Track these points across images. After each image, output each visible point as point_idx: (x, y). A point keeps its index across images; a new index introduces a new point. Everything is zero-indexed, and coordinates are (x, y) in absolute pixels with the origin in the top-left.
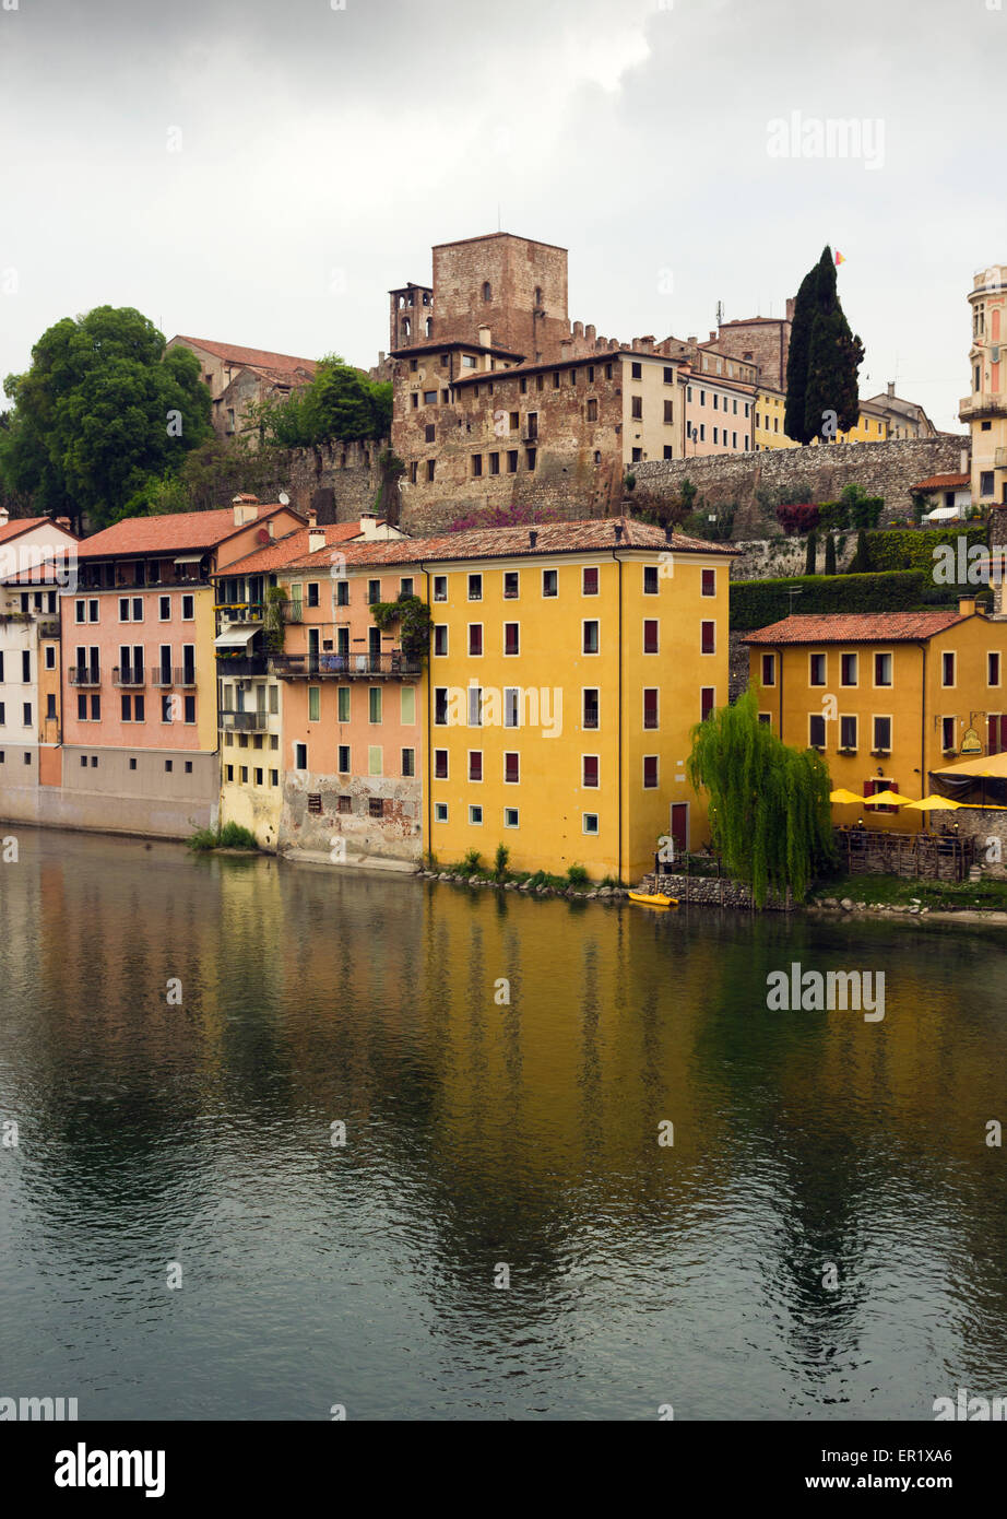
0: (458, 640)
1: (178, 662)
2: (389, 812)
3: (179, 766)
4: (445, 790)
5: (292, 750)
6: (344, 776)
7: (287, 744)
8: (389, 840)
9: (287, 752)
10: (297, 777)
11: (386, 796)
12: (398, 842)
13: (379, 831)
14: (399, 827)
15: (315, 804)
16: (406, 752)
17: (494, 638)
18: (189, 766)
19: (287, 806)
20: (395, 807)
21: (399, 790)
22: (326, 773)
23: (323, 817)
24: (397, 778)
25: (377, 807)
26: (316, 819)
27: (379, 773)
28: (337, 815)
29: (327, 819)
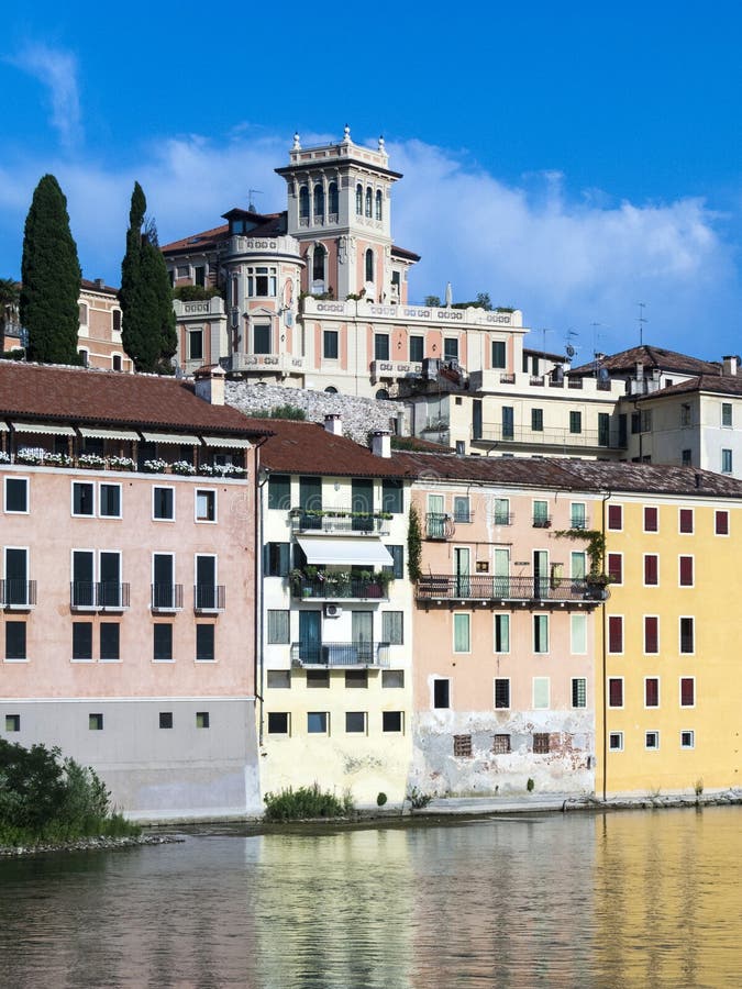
0: (633, 570)
1: (185, 578)
2: (556, 746)
3: (184, 720)
4: (619, 720)
5: (427, 688)
6: (501, 712)
7: (419, 679)
8: (556, 776)
9: (418, 689)
10: (436, 718)
11: (552, 730)
12: (566, 777)
13: (545, 769)
14: (566, 762)
15: (463, 746)
16: (575, 682)
17: (669, 570)
18: (204, 718)
19: (420, 753)
20: (562, 740)
21: (568, 722)
22: (478, 710)
23: (473, 761)
24: (567, 710)
25: (542, 743)
26: (462, 763)
27: (545, 706)
28: (492, 756)
29: (478, 763)
